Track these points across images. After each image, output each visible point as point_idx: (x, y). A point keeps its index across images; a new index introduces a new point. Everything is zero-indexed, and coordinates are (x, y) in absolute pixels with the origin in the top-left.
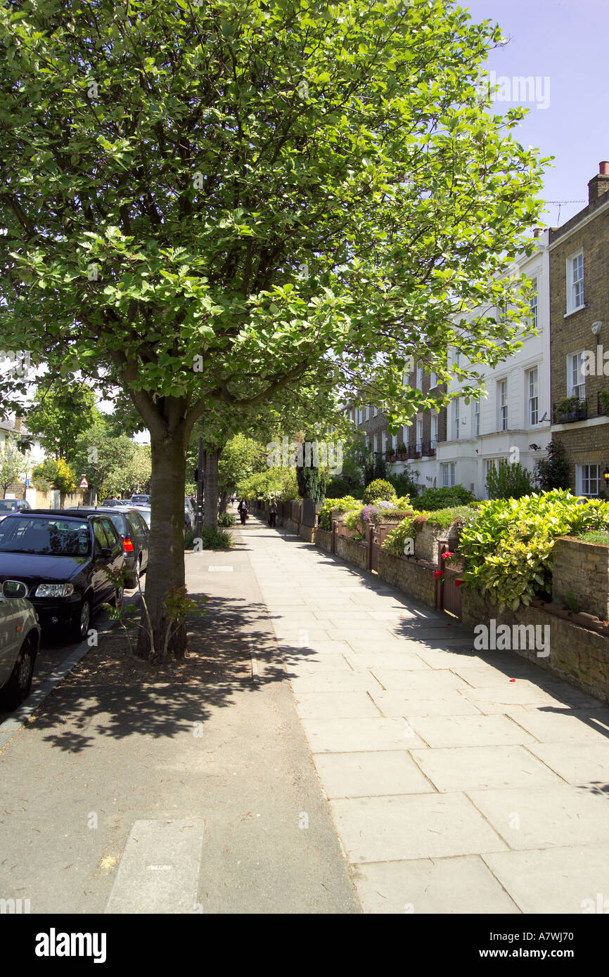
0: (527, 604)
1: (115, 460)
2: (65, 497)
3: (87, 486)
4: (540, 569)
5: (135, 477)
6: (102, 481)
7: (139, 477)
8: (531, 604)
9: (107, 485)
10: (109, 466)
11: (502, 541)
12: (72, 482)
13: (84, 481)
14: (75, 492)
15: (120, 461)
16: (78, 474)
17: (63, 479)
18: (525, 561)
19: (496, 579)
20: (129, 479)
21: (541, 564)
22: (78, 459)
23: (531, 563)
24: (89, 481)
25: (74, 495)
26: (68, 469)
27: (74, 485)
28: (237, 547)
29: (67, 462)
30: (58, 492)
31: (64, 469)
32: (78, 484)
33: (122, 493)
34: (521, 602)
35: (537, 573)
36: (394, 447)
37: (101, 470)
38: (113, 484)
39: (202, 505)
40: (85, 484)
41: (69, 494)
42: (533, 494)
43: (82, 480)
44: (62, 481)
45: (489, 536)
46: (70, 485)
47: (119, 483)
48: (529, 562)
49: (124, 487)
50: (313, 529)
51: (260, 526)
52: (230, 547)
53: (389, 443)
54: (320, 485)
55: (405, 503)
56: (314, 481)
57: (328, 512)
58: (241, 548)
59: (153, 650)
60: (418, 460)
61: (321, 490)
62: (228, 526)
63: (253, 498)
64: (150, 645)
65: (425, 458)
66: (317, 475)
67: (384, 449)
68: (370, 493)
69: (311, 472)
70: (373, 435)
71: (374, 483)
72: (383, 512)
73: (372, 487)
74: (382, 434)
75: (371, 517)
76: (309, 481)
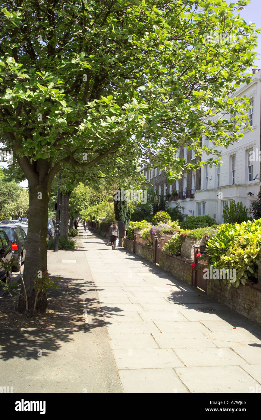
0: (244, 284)
1: (9, 197)
4: (251, 264)
5: (21, 207)
7: (23, 207)
8: (246, 284)
9: (4, 212)
10: (6, 200)
11: (230, 247)
15: (12, 198)
18: (243, 259)
20: (17, 208)
21: (252, 261)
23: (246, 260)
28: (78, 249)
34: (241, 283)
35: (250, 266)
36: (171, 192)
39: (59, 223)
45: (223, 244)
49: (14, 213)
50: (123, 239)
51: (93, 237)
52: (75, 249)
53: (168, 190)
54: (127, 214)
55: (176, 225)
56: (124, 212)
57: (132, 229)
58: (81, 249)
59: (27, 308)
60: (184, 200)
61: (128, 216)
62: (74, 236)
63: (89, 220)
64: (25, 305)
65: (188, 199)
66: (126, 208)
67: (165, 194)
68: (156, 219)
69: (122, 206)
70: (159, 186)
71: (158, 213)
72: (164, 230)
73: (157, 215)
74: (164, 185)
75: (156, 233)
76: (121, 211)
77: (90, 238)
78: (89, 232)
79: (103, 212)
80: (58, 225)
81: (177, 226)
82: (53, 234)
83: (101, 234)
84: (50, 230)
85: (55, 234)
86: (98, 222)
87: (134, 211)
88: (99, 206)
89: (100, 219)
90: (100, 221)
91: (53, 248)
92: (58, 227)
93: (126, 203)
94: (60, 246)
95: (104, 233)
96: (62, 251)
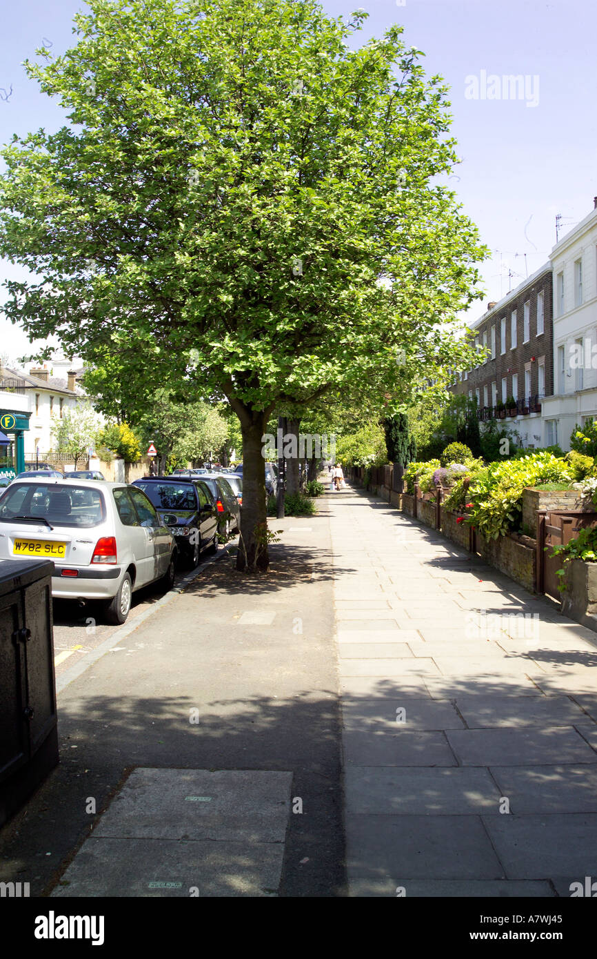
0: (504, 535)
1: (186, 423)
2: (129, 467)
3: (155, 454)
4: (512, 510)
5: (209, 441)
6: (171, 448)
7: (212, 441)
8: (506, 535)
9: (177, 452)
10: (179, 430)
11: (494, 491)
12: (137, 450)
13: (152, 448)
14: (140, 461)
15: (192, 425)
16: (145, 441)
17: (127, 447)
18: (502, 504)
19: (486, 519)
20: (202, 444)
21: (512, 507)
22: (143, 423)
23: (506, 506)
24: (157, 449)
25: (138, 465)
26: (132, 435)
27: (139, 454)
28: (320, 514)
29: (130, 427)
30: (122, 461)
31: (129, 436)
32: (145, 451)
33: (194, 460)
34: (500, 534)
35: (510, 513)
36: (504, 400)
37: (170, 436)
38: (183, 451)
39: (283, 471)
40: (152, 452)
41: (134, 463)
42: (526, 456)
43: (149, 447)
44: (126, 449)
45: (485, 488)
46: (134, 454)
47: (191, 449)
48: (504, 505)
49: (195, 454)
50: (401, 495)
51: (352, 495)
52: (314, 514)
53: (499, 396)
54: (409, 448)
55: (479, 466)
56: (403, 444)
57: (412, 476)
58: (324, 514)
59: (247, 565)
60: (527, 417)
61: (411, 453)
62: (316, 496)
63: (349, 463)
64: (245, 562)
65: (533, 415)
66: (406, 437)
67: (494, 404)
68: (446, 457)
69: (399, 434)
70: (483, 386)
71: (451, 446)
72: (454, 474)
73: (448, 450)
74: (493, 385)
75: (441, 480)
76: (398, 444)
77: (347, 497)
78: (349, 487)
79: (367, 447)
80: (282, 473)
81: (481, 468)
82: (275, 491)
83: (370, 489)
84: (270, 483)
85: (277, 490)
86: (364, 466)
87: (428, 442)
88: (360, 435)
89: (368, 460)
90: (367, 463)
91: (276, 513)
92: (283, 477)
93: (406, 429)
94: (287, 509)
95: (374, 488)
96: (290, 518)
